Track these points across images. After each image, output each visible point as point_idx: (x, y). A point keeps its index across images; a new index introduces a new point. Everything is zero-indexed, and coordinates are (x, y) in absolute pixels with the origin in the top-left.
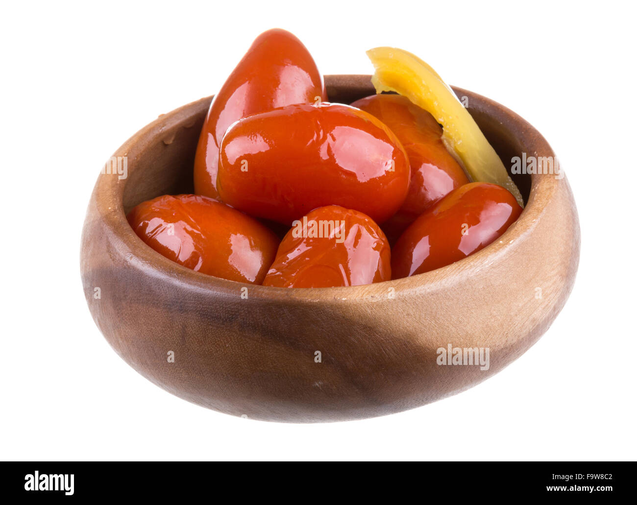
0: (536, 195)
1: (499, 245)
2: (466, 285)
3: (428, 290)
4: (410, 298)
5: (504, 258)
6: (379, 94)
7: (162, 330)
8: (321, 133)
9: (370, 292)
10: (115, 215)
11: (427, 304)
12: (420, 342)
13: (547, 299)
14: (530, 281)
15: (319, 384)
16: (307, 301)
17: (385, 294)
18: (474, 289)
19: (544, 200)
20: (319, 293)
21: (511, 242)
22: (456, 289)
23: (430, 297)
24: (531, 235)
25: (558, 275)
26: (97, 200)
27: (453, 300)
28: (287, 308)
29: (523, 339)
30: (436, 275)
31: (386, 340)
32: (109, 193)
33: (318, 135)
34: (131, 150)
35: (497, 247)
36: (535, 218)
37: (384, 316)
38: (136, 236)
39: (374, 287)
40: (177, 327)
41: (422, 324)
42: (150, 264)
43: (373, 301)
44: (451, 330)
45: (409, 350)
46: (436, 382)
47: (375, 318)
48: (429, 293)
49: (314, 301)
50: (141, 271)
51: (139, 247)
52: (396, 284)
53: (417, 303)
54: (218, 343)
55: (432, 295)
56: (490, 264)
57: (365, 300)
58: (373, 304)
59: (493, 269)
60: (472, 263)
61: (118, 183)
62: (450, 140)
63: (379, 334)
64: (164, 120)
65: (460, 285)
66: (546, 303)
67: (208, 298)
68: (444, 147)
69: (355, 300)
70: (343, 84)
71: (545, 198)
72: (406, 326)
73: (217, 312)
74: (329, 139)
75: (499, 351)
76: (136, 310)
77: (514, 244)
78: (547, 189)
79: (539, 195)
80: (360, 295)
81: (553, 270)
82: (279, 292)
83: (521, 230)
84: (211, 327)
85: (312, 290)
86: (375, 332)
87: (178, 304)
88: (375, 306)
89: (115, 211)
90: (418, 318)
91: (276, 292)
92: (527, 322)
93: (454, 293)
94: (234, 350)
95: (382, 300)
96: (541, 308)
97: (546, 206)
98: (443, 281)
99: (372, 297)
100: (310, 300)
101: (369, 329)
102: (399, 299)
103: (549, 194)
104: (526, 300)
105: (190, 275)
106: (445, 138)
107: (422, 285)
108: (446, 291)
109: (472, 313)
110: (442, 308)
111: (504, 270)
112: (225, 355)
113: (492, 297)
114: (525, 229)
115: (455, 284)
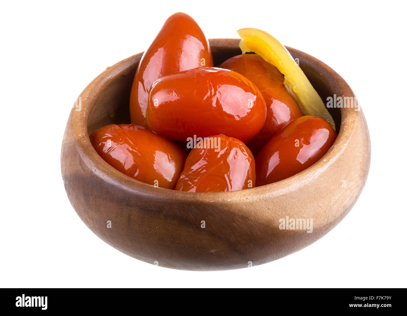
0: (345, 126)
1: (324, 162)
2: (304, 189)
3: (281, 194)
4: (270, 199)
5: (327, 171)
6: (244, 54)
7: (116, 216)
8: (213, 91)
9: (245, 196)
10: (84, 140)
11: (280, 202)
13: (352, 193)
15: (213, 251)
16: (206, 201)
17: (255, 197)
18: (309, 191)
20: (213, 196)
21: (331, 160)
22: (297, 192)
24: (343, 154)
25: (358, 177)
26: (72, 129)
27: (296, 198)
28: (194, 206)
29: (337, 218)
30: (285, 184)
31: (255, 224)
32: (79, 124)
33: (211, 92)
34: (91, 93)
35: (322, 164)
36: (345, 143)
37: (254, 210)
38: (98, 155)
39: (247, 192)
40: (125, 215)
41: (277, 214)
42: (107, 175)
43: (247, 201)
45: (269, 230)
46: (285, 247)
47: (248, 212)
48: (281, 195)
49: (211, 202)
50: (102, 179)
51: (100, 163)
52: (261, 190)
53: (274, 202)
54: (151, 226)
55: (283, 196)
56: (318, 175)
57: (242, 201)
58: (247, 203)
59: (320, 178)
60: (307, 175)
61: (84, 116)
62: (289, 85)
63: (251, 221)
64: (110, 70)
65: (301, 190)
66: (351, 195)
67: (145, 198)
68: (286, 90)
69: (236, 200)
70: (220, 45)
71: (351, 129)
72: (267, 216)
73: (150, 207)
74: (218, 94)
75: (323, 227)
76: (99, 202)
77: (333, 161)
78: (352, 122)
79: (347, 127)
80: (239, 197)
81: (356, 174)
82: (189, 195)
83: (337, 151)
84: (146, 216)
85: (209, 194)
86: (248, 220)
87: (126, 201)
88: (248, 204)
89: (83, 137)
90: (274, 210)
91: (187, 195)
92: (340, 208)
94: (161, 230)
95: (253, 200)
96: (348, 199)
97: (351, 134)
98: (290, 187)
99: (246, 198)
100: (208, 201)
101: (244, 218)
102: (263, 199)
103: (353, 126)
104: (340, 195)
105: (133, 184)
106: (286, 83)
107: (277, 190)
108: (292, 193)
109: (307, 206)
110: (289, 204)
111: (327, 178)
112: (155, 233)
113: (320, 195)
114: (339, 151)
115: (297, 189)
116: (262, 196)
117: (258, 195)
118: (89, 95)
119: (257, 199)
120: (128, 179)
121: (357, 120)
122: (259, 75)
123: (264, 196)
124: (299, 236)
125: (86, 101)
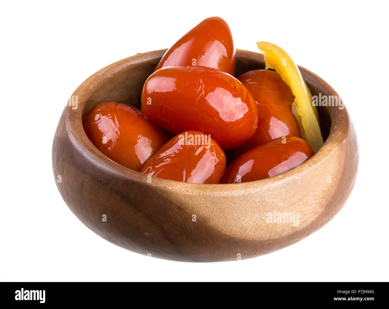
0: (319, 152)
1: (278, 178)
2: (247, 197)
3: (222, 195)
4: (210, 197)
5: (278, 187)
7: (73, 181)
8: (200, 88)
9: (186, 188)
11: (219, 203)
12: (211, 224)
14: (294, 204)
15: (147, 234)
16: (149, 184)
17: (195, 191)
18: (252, 201)
19: (321, 157)
20: (157, 181)
21: (286, 178)
22: (240, 198)
23: (223, 199)
24: (302, 176)
27: (236, 204)
30: (231, 187)
32: (80, 93)
33: (198, 89)
34: (109, 70)
35: (276, 179)
36: (310, 167)
37: (191, 204)
40: (80, 181)
41: (214, 214)
43: (187, 194)
44: (232, 222)
45: (203, 227)
46: (219, 250)
47: (186, 204)
48: (222, 197)
49: (153, 185)
50: (71, 143)
51: (76, 129)
52: (204, 187)
53: (213, 201)
54: (97, 196)
55: (224, 198)
56: (267, 188)
57: (182, 192)
59: (268, 191)
60: (256, 185)
61: (90, 88)
62: (296, 107)
64: (139, 56)
65: (244, 196)
66: (304, 219)
69: (176, 190)
70: (253, 58)
71: (323, 156)
72: (203, 213)
73: (100, 178)
75: (264, 242)
76: (64, 165)
77: (288, 179)
78: (328, 150)
80: (181, 188)
81: (315, 200)
83: (297, 172)
84: (95, 186)
85: (154, 179)
86: (184, 212)
87: (83, 168)
88: (187, 197)
90: (212, 209)
91: (134, 174)
92: (287, 228)
94: (105, 202)
95: (193, 194)
97: (321, 160)
98: (234, 192)
99: (187, 191)
100: (151, 184)
101: (181, 209)
102: (203, 196)
103: (327, 154)
105: (94, 153)
106: (294, 105)
107: (219, 191)
108: (233, 198)
109: (248, 215)
110: (228, 207)
111: (276, 193)
112: (100, 204)
113: (264, 208)
114: (300, 172)
115: (240, 195)
117: (199, 190)
118: (106, 72)
119: (196, 194)
120: (92, 148)
121: (335, 149)
122: (269, 91)
123: (205, 193)
124: (235, 243)
125: (100, 76)
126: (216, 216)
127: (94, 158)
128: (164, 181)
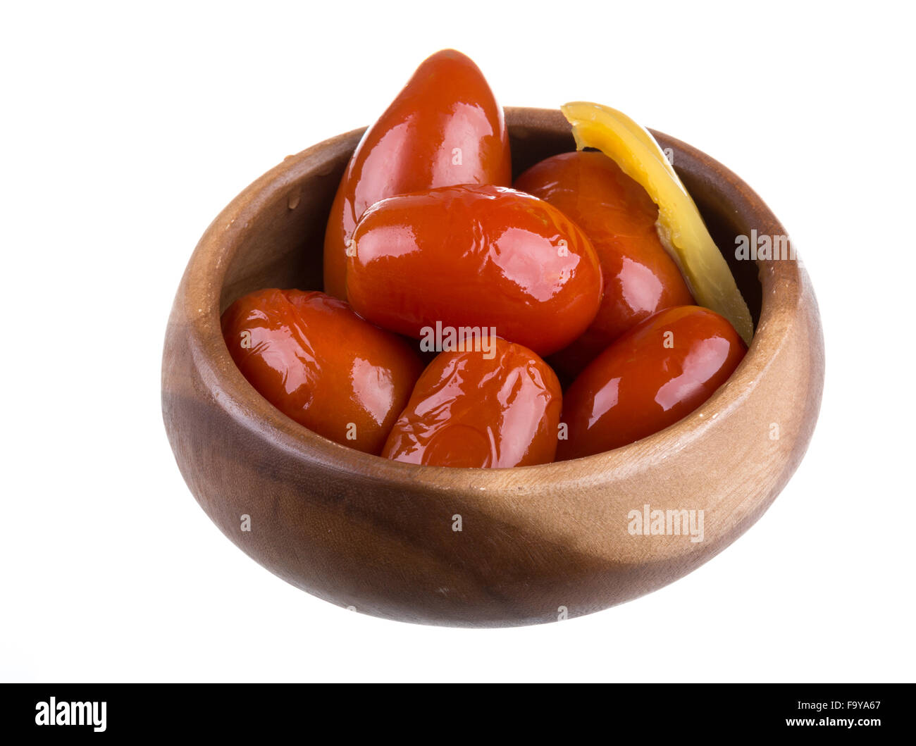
0: (761, 341)
1: (698, 420)
2: (646, 476)
3: (595, 483)
4: (570, 492)
5: (702, 439)
6: (578, 152)
8: (482, 242)
9: (517, 482)
10: (205, 323)
11: (592, 500)
12: (579, 547)
13: (760, 486)
14: (737, 465)
15: (445, 591)
16: (434, 487)
17: (537, 486)
18: (657, 482)
19: (770, 350)
20: (451, 477)
21: (714, 417)
22: (632, 481)
24: (744, 404)
25: (778, 452)
26: (186, 294)
27: (627, 495)
29: (722, 537)
30: (608, 462)
31: (534, 544)
32: (202, 285)
33: (478, 245)
34: (241, 213)
35: (694, 423)
36: (753, 379)
37: (533, 514)
38: (230, 358)
39: (524, 473)
40: (268, 497)
41: (583, 525)
42: (241, 406)
43: (521, 494)
44: (622, 534)
45: (565, 557)
46: (600, 594)
47: (521, 517)
48: (595, 487)
49: (444, 489)
50: (228, 415)
51: (229, 379)
52: (554, 472)
53: (579, 499)
54: (317, 525)
55: (600, 489)
56: (682, 449)
57: (509, 492)
58: (520, 498)
59: (686, 454)
60: (657, 446)
61: (217, 267)
62: (666, 229)
63: (526, 536)
64: (291, 162)
65: (640, 478)
66: (758, 491)
67: (309, 467)
68: (657, 238)
69: (497, 491)
70: (537, 123)
71: (772, 347)
72: (561, 528)
73: (318, 486)
74: (492, 251)
75: (688, 556)
76: (220, 462)
77: (718, 418)
78: (777, 332)
79: (764, 342)
80: (505, 485)
81: (771, 446)
82: (400, 471)
83: (732, 397)
84: (310, 505)
85: (442, 472)
86: (521, 533)
87: (270, 468)
88: (522, 501)
89: (206, 316)
90: (578, 517)
91: (396, 469)
92: (728, 518)
93: (629, 487)
94: (338, 538)
95: (533, 493)
96: (749, 498)
97: (771, 359)
98: (617, 471)
99: (519, 488)
100: (437, 486)
101: (512, 529)
102: (555, 493)
103: (778, 340)
104: (729, 491)
105: (289, 432)
106: (659, 224)
107: (587, 476)
108: (618, 484)
110: (611, 506)
111: (701, 454)
112: (325, 541)
113: (682, 490)
114: (737, 396)
115: (632, 475)
116: (552, 485)
117: (545, 482)
118: (237, 219)
119: (540, 491)
120: (281, 421)
121: (789, 326)
122: (603, 204)
123: (558, 486)
125: (228, 231)
126: (588, 529)
127: (293, 444)
128: (466, 475)
